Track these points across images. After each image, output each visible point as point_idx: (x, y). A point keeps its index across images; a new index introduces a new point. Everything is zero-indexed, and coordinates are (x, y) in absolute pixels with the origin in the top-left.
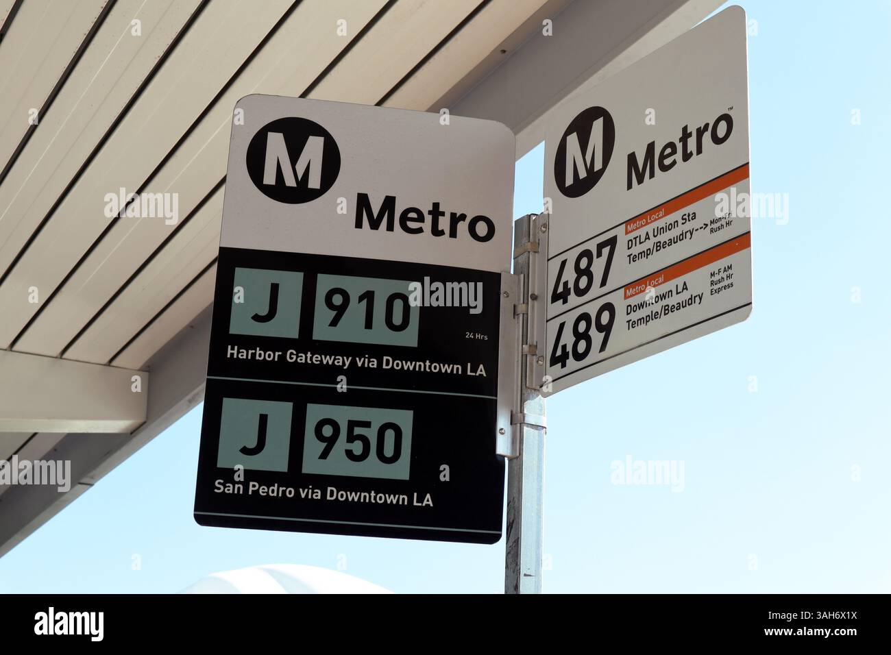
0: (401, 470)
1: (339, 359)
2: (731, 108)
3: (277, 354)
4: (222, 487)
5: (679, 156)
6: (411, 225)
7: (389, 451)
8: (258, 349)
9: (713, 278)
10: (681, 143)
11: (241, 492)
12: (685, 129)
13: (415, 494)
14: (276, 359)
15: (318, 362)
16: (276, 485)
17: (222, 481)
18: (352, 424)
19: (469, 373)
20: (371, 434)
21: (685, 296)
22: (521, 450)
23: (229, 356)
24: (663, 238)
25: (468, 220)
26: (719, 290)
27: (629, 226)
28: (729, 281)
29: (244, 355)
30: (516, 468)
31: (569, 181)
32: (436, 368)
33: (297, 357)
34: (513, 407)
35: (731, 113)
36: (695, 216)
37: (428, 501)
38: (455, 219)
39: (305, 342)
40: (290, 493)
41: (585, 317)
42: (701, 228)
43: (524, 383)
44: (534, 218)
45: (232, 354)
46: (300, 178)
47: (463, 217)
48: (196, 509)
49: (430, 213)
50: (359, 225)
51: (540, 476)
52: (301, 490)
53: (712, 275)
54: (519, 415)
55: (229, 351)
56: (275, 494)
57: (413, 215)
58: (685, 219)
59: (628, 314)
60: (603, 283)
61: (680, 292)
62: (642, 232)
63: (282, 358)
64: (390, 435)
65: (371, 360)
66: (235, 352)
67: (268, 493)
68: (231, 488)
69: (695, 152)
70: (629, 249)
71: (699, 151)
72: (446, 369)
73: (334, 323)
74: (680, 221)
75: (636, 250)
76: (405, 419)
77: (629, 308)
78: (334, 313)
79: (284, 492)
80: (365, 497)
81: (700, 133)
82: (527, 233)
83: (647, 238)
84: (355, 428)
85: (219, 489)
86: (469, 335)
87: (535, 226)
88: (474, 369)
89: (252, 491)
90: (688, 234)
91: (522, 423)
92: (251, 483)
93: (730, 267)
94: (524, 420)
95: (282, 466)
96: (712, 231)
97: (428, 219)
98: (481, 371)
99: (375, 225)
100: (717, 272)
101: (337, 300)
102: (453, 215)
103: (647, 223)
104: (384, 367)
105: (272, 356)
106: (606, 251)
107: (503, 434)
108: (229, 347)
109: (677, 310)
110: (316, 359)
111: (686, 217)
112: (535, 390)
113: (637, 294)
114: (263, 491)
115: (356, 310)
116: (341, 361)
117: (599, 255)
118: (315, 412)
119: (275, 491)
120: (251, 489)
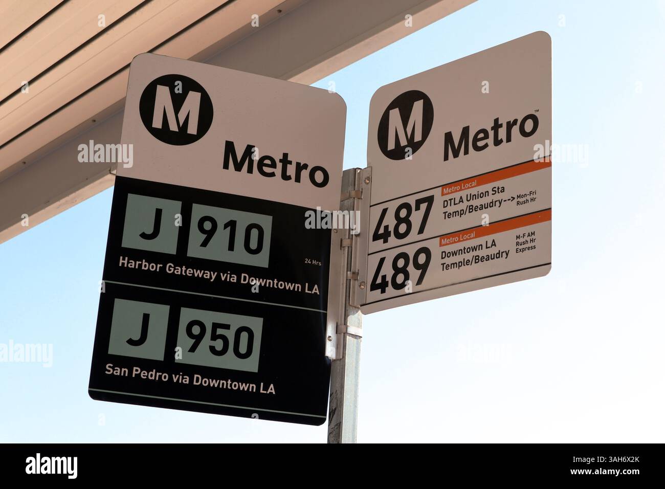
0: (252, 365)
1: (207, 273)
2: (538, 111)
3: (159, 266)
4: (111, 370)
5: (490, 141)
6: (267, 170)
7: (243, 349)
8: (144, 260)
9: (518, 240)
10: (493, 131)
11: (126, 375)
12: (496, 121)
13: (262, 384)
14: (158, 270)
15: (191, 275)
16: (154, 370)
17: (112, 365)
18: (216, 326)
19: (307, 291)
20: (230, 335)
21: (493, 251)
22: (344, 354)
23: (120, 265)
24: (476, 203)
25: (309, 169)
26: (524, 250)
27: (445, 190)
28: (532, 244)
29: (132, 265)
30: (339, 368)
31: (391, 146)
32: (282, 285)
33: (175, 269)
34: (338, 320)
35: (536, 114)
36: (504, 189)
37: (271, 389)
38: (300, 168)
39: (181, 257)
40: (165, 377)
41: (404, 256)
42: (508, 200)
43: (347, 302)
44: (359, 171)
45: (123, 264)
46: (181, 124)
47: (305, 166)
48: (90, 387)
49: (281, 161)
50: (226, 166)
51: (357, 375)
52: (174, 375)
53: (518, 237)
54: (343, 327)
55: (121, 261)
56: (153, 378)
57: (268, 162)
58: (495, 191)
59: (442, 258)
60: (421, 231)
61: (489, 247)
62: (457, 196)
63: (163, 269)
64: (244, 336)
65: (232, 276)
66: (126, 262)
67: (147, 376)
68: (119, 371)
69: (505, 140)
70: (444, 207)
71: (509, 139)
72: (290, 286)
73: (205, 244)
74: (491, 192)
75: (451, 209)
76: (256, 324)
77: (444, 254)
78: (204, 236)
79: (160, 377)
80: (223, 384)
81: (510, 126)
82: (353, 183)
83: (461, 200)
84: (218, 329)
85: (109, 371)
86: (307, 261)
87: (359, 178)
88: (310, 289)
89: (136, 374)
90: (498, 203)
91: (346, 333)
92: (135, 368)
93: (533, 234)
94: (347, 331)
95: (160, 356)
96: (518, 203)
97: (279, 165)
98: (316, 290)
99: (238, 167)
100: (522, 235)
101: (208, 226)
102: (298, 164)
103: (461, 190)
104: (242, 282)
105: (155, 267)
106: (424, 206)
107: (330, 340)
108: (121, 258)
109: (486, 260)
110: (189, 272)
111: (496, 189)
112: (355, 307)
113: (450, 243)
114: (144, 374)
115: (222, 235)
116: (209, 275)
117: (418, 208)
118: (187, 315)
119: (153, 375)
120: (134, 372)
